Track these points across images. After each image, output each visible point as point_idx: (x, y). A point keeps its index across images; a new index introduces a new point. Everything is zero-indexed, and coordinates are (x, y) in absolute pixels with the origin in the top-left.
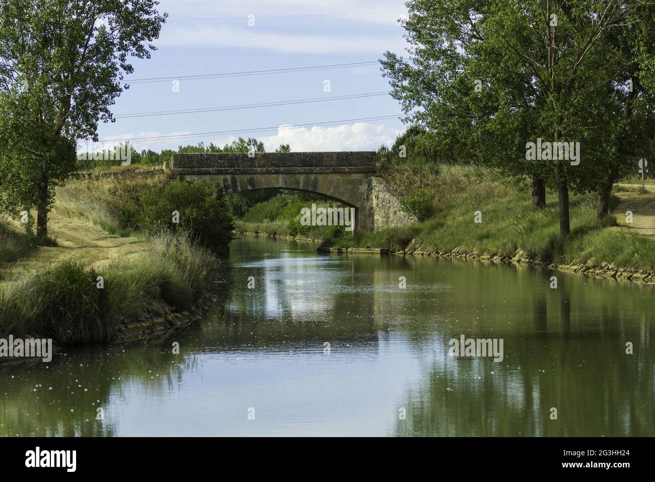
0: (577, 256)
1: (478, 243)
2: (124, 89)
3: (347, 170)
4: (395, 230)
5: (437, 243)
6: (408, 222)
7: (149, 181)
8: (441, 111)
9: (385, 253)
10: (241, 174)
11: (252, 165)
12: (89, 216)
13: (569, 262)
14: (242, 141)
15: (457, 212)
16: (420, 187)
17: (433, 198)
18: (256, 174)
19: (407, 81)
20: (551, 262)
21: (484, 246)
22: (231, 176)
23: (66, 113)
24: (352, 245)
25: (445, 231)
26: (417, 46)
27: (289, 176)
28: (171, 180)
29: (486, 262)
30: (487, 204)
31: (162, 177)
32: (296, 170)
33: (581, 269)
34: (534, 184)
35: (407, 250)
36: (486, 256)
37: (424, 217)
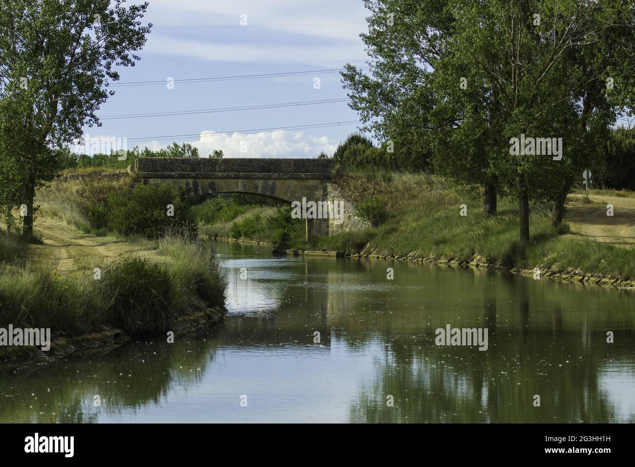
0: (540, 262)
1: (434, 247)
2: (109, 95)
3: (303, 176)
4: (351, 234)
5: (393, 248)
6: (362, 226)
7: (115, 183)
8: (400, 122)
9: (340, 256)
10: (202, 178)
11: (213, 170)
12: (63, 216)
13: (532, 267)
14: (176, 146)
15: (410, 218)
16: (374, 193)
17: (386, 204)
18: (217, 178)
19: (367, 93)
20: (513, 267)
21: (440, 251)
22: (192, 180)
23: (53, 117)
24: (308, 247)
25: (398, 236)
26: (377, 60)
27: (248, 180)
28: (136, 183)
29: (443, 266)
30: (438, 211)
31: (128, 180)
32: (255, 176)
33: (545, 273)
34: (486, 193)
35: (362, 253)
36: (443, 260)
37: (378, 222)
